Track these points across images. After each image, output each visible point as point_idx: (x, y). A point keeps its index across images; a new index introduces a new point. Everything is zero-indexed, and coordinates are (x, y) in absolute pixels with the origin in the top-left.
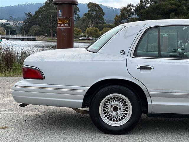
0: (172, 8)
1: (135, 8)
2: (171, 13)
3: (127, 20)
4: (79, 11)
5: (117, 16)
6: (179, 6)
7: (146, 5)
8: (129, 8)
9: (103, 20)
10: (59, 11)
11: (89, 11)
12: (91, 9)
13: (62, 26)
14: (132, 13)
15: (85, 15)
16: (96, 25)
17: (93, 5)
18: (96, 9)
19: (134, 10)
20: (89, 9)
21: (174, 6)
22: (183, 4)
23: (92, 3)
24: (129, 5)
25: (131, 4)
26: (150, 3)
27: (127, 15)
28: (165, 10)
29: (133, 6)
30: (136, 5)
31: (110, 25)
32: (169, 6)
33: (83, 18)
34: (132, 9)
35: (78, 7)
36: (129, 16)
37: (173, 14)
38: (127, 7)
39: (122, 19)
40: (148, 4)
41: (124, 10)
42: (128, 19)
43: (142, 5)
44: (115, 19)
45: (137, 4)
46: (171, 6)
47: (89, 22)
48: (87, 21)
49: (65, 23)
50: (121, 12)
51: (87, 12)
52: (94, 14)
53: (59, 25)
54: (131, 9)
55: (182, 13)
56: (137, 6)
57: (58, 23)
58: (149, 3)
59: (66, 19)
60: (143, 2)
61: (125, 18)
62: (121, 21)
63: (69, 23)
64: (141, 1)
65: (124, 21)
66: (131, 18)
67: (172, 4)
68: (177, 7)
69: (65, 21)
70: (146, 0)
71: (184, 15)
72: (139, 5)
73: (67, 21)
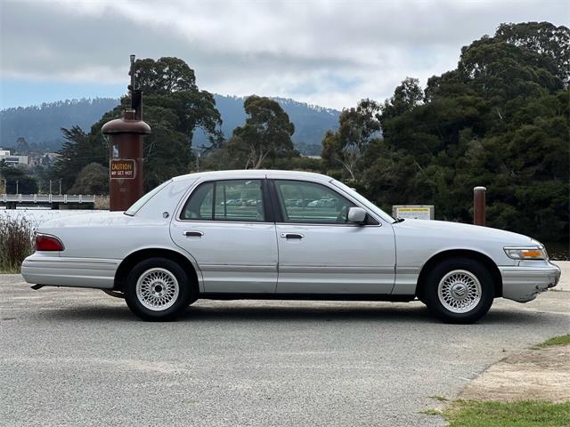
0: (467, 117)
1: (380, 113)
2: (462, 129)
3: (360, 146)
4: (221, 122)
5: (329, 135)
6: (484, 110)
7: (411, 102)
8: (363, 112)
9: (290, 145)
10: (114, 147)
11: (248, 121)
12: (254, 115)
14: (375, 127)
15: (238, 131)
16: (271, 161)
17: (259, 105)
18: (269, 113)
19: (377, 116)
20: (249, 116)
21: (471, 111)
22: (496, 103)
23: (258, 98)
24: (365, 104)
25: (370, 100)
26: (424, 96)
27: (360, 131)
28: (446, 121)
29: (374, 106)
30: (383, 103)
31: (312, 160)
32: (459, 110)
33: (231, 140)
34: (373, 115)
35: (216, 111)
36: (365, 134)
37: (468, 130)
38: (359, 109)
39: (344, 144)
40: (417, 99)
41: (348, 118)
42: (363, 141)
43: (399, 104)
44: (324, 143)
45: (387, 101)
46: (464, 109)
47: (248, 152)
48: (244, 150)
49: (124, 170)
50: (341, 122)
51: (243, 125)
52: (263, 128)
53: (114, 173)
54: (369, 115)
55: (493, 129)
56: (387, 105)
57: (112, 170)
58: (420, 98)
59: (128, 162)
60: (403, 94)
61: (353, 139)
62: (342, 147)
63: (132, 169)
64: (399, 91)
65: (350, 149)
66: (369, 139)
67: (466, 104)
68: (478, 113)
69: (124, 166)
70: (413, 90)
71: (497, 132)
72: (392, 102)
73: (129, 166)
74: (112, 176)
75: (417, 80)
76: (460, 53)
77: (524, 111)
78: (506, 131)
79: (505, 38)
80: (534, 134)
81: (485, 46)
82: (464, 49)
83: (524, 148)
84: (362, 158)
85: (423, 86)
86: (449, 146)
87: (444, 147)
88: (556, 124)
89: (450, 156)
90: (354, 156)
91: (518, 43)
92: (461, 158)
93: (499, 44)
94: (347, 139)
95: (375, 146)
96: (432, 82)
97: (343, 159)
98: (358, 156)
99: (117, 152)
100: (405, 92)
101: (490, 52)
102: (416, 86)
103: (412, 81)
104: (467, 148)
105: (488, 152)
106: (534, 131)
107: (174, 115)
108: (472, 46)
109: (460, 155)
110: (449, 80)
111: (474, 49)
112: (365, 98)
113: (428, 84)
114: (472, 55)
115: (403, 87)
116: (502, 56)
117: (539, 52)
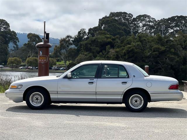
0: (108, 42)
1: (73, 39)
2: (107, 46)
3: (66, 50)
4: (19, 41)
5: (56, 46)
7: (83, 36)
10: (40, 51)
11: (28, 41)
12: (31, 39)
13: (42, 61)
14: (71, 44)
15: (25, 45)
16: (36, 55)
17: (32, 36)
18: (36, 39)
19: (72, 41)
20: (29, 40)
21: (109, 40)
22: (117, 38)
23: (32, 34)
24: (68, 37)
25: (70, 35)
26: (87, 34)
27: (66, 45)
28: (102, 43)
29: (71, 37)
30: (74, 37)
32: (105, 39)
33: (22, 47)
34: (71, 40)
35: (17, 38)
36: (68, 46)
37: (109, 46)
38: (66, 38)
39: (61, 50)
40: (85, 35)
41: (62, 41)
43: (79, 37)
44: (55, 49)
45: (75, 36)
46: (107, 39)
47: (29, 52)
48: (27, 51)
49: (44, 59)
50: (60, 42)
51: (27, 43)
52: (34, 44)
53: (40, 60)
54: (69, 40)
55: (117, 46)
56: (75, 37)
57: (39, 59)
58: (86, 35)
59: (45, 57)
60: (81, 34)
61: (64, 48)
62: (60, 51)
63: (46, 59)
64: (79, 33)
65: (63, 51)
66: (69, 48)
67: (108, 38)
68: (112, 41)
69: (44, 58)
70: (84, 32)
71: (118, 47)
72: (77, 36)
73: (45, 58)
74: (39, 61)
75: (85, 29)
76: (99, 21)
77: (127, 40)
78: (121, 46)
79: (112, 16)
80: (131, 48)
81: (107, 19)
82: (100, 20)
83: (128, 52)
84: (66, 54)
85: (87, 31)
86: (103, 51)
87: (101, 51)
88: (138, 45)
89: (103, 54)
90: (64, 53)
91: (116, 18)
92: (107, 55)
93: (111, 19)
94: (62, 48)
95: (71, 50)
96: (90, 30)
97: (60, 54)
98: (65, 53)
99: (41, 53)
100: (81, 33)
101: (108, 21)
102: (85, 31)
103: (83, 29)
104: (109, 52)
105: (117, 53)
106: (131, 47)
107: (3, 39)
108: (102, 19)
109: (107, 54)
110: (95, 29)
111: (103, 20)
112: (68, 35)
113: (89, 30)
114: (102, 21)
115: (81, 31)
116: (112, 22)
117: (123, 21)
